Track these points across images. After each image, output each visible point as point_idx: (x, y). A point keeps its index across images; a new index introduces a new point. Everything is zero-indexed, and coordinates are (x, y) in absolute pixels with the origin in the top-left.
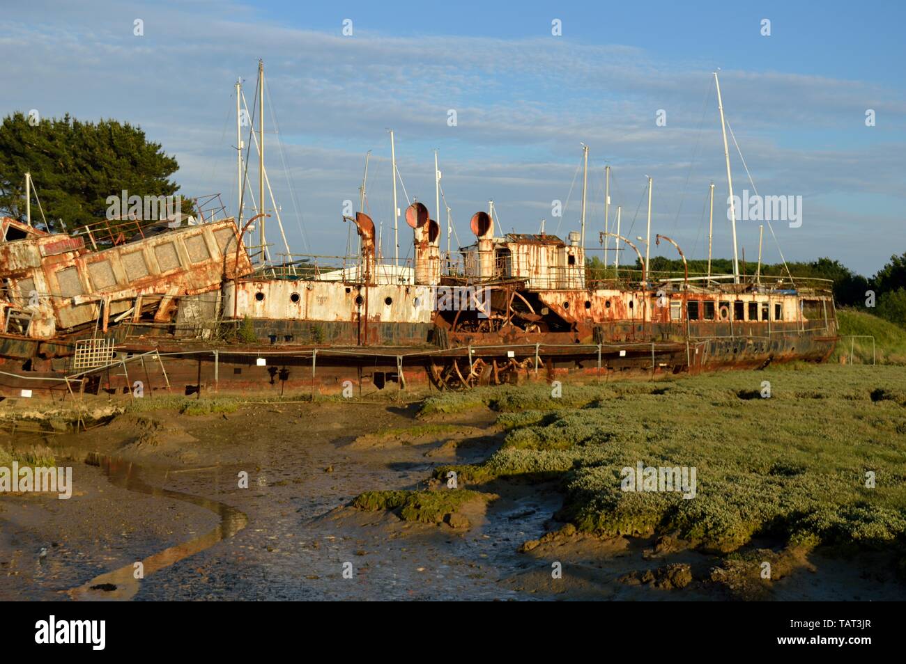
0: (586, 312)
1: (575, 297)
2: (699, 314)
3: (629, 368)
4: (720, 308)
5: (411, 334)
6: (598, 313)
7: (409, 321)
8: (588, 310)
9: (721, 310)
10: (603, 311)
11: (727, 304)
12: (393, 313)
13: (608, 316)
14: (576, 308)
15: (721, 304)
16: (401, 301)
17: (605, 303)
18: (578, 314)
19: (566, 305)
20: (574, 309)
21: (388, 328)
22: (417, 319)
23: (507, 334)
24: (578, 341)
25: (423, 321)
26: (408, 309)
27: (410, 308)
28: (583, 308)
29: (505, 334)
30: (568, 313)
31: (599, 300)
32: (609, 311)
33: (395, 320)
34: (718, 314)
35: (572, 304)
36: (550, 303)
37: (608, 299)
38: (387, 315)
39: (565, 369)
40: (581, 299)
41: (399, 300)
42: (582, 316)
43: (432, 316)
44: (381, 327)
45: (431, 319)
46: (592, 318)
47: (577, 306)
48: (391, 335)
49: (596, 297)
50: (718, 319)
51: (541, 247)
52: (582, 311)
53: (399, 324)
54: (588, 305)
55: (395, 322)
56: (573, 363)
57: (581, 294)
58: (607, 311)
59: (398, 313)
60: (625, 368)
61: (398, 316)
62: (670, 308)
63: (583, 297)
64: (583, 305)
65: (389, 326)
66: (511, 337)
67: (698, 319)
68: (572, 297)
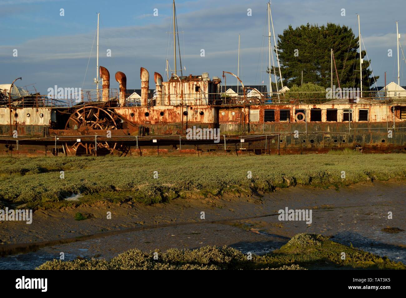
0: (146, 118)
1: (138, 111)
2: (276, 118)
3: (214, 150)
4: (296, 114)
5: (40, 130)
6: (154, 119)
7: (39, 124)
8: (147, 118)
9: (297, 115)
10: (158, 117)
11: (303, 111)
12: (31, 121)
13: (162, 120)
14: (139, 116)
15: (297, 111)
16: (34, 115)
17: (159, 113)
18: (140, 120)
19: (133, 115)
20: (138, 117)
21: (29, 128)
22: (42, 123)
23: (84, 130)
24: (129, 134)
25: (46, 124)
26: (38, 119)
27: (39, 118)
28: (144, 116)
29: (83, 130)
30: (134, 119)
31: (155, 112)
32: (163, 118)
33: (32, 124)
34: (294, 117)
35: (137, 114)
36: (121, 114)
37: (163, 110)
38: (28, 122)
39: (165, 150)
40: (142, 111)
41: (33, 115)
42: (143, 121)
43: (50, 122)
44: (26, 127)
45: (50, 123)
46: (150, 122)
47: (140, 115)
48: (30, 131)
49: (153, 110)
50: (294, 121)
51: (184, 83)
52: (143, 118)
53: (34, 126)
54: (147, 114)
55: (32, 125)
56: (171, 146)
57: (142, 109)
58: (161, 118)
59: (33, 121)
60: (211, 150)
61: (33, 122)
62: (249, 115)
63: (144, 110)
64: (144, 115)
65: (29, 127)
66: (86, 132)
67: (274, 121)
68: (136, 110)
